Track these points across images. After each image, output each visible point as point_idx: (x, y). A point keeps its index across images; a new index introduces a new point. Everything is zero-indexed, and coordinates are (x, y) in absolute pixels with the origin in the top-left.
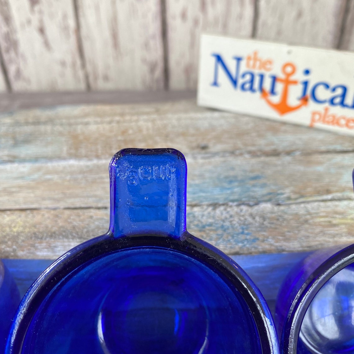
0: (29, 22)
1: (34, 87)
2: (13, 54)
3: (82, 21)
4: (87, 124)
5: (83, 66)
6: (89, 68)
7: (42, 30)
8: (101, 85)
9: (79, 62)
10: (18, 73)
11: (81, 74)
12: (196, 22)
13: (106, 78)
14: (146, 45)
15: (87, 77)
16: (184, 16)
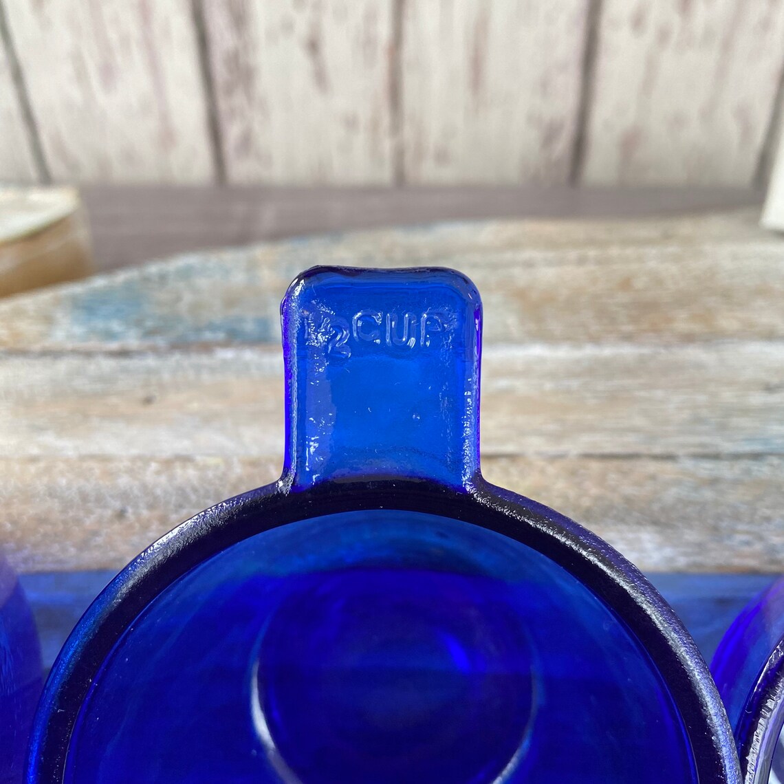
0: (288, 27)
1: (278, 173)
2: (239, 99)
3: (409, 28)
4: (529, 264)
5: (396, 127)
6: (408, 132)
7: (313, 46)
8: (428, 171)
9: (386, 120)
10: (246, 142)
11: (387, 145)
12: (663, 36)
13: (442, 157)
14: (544, 86)
15: (399, 154)
16: (638, 22)
